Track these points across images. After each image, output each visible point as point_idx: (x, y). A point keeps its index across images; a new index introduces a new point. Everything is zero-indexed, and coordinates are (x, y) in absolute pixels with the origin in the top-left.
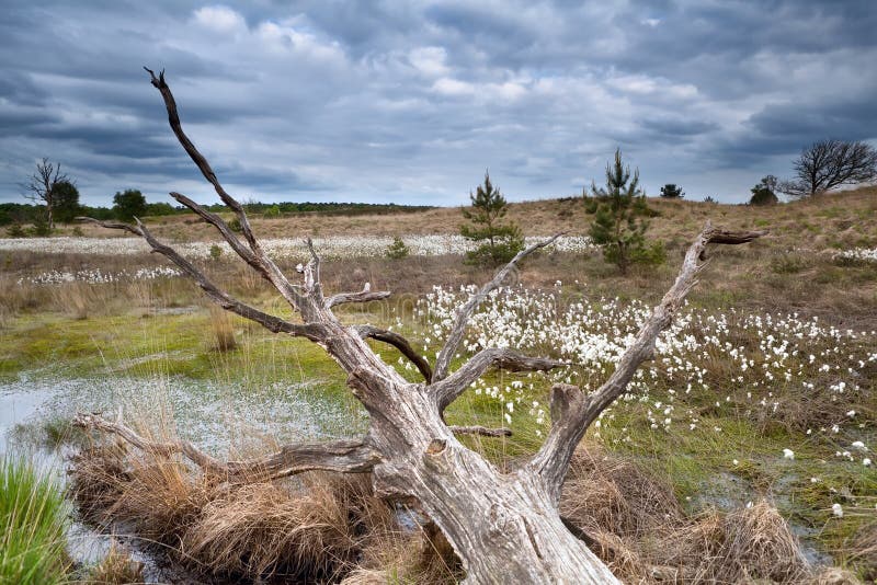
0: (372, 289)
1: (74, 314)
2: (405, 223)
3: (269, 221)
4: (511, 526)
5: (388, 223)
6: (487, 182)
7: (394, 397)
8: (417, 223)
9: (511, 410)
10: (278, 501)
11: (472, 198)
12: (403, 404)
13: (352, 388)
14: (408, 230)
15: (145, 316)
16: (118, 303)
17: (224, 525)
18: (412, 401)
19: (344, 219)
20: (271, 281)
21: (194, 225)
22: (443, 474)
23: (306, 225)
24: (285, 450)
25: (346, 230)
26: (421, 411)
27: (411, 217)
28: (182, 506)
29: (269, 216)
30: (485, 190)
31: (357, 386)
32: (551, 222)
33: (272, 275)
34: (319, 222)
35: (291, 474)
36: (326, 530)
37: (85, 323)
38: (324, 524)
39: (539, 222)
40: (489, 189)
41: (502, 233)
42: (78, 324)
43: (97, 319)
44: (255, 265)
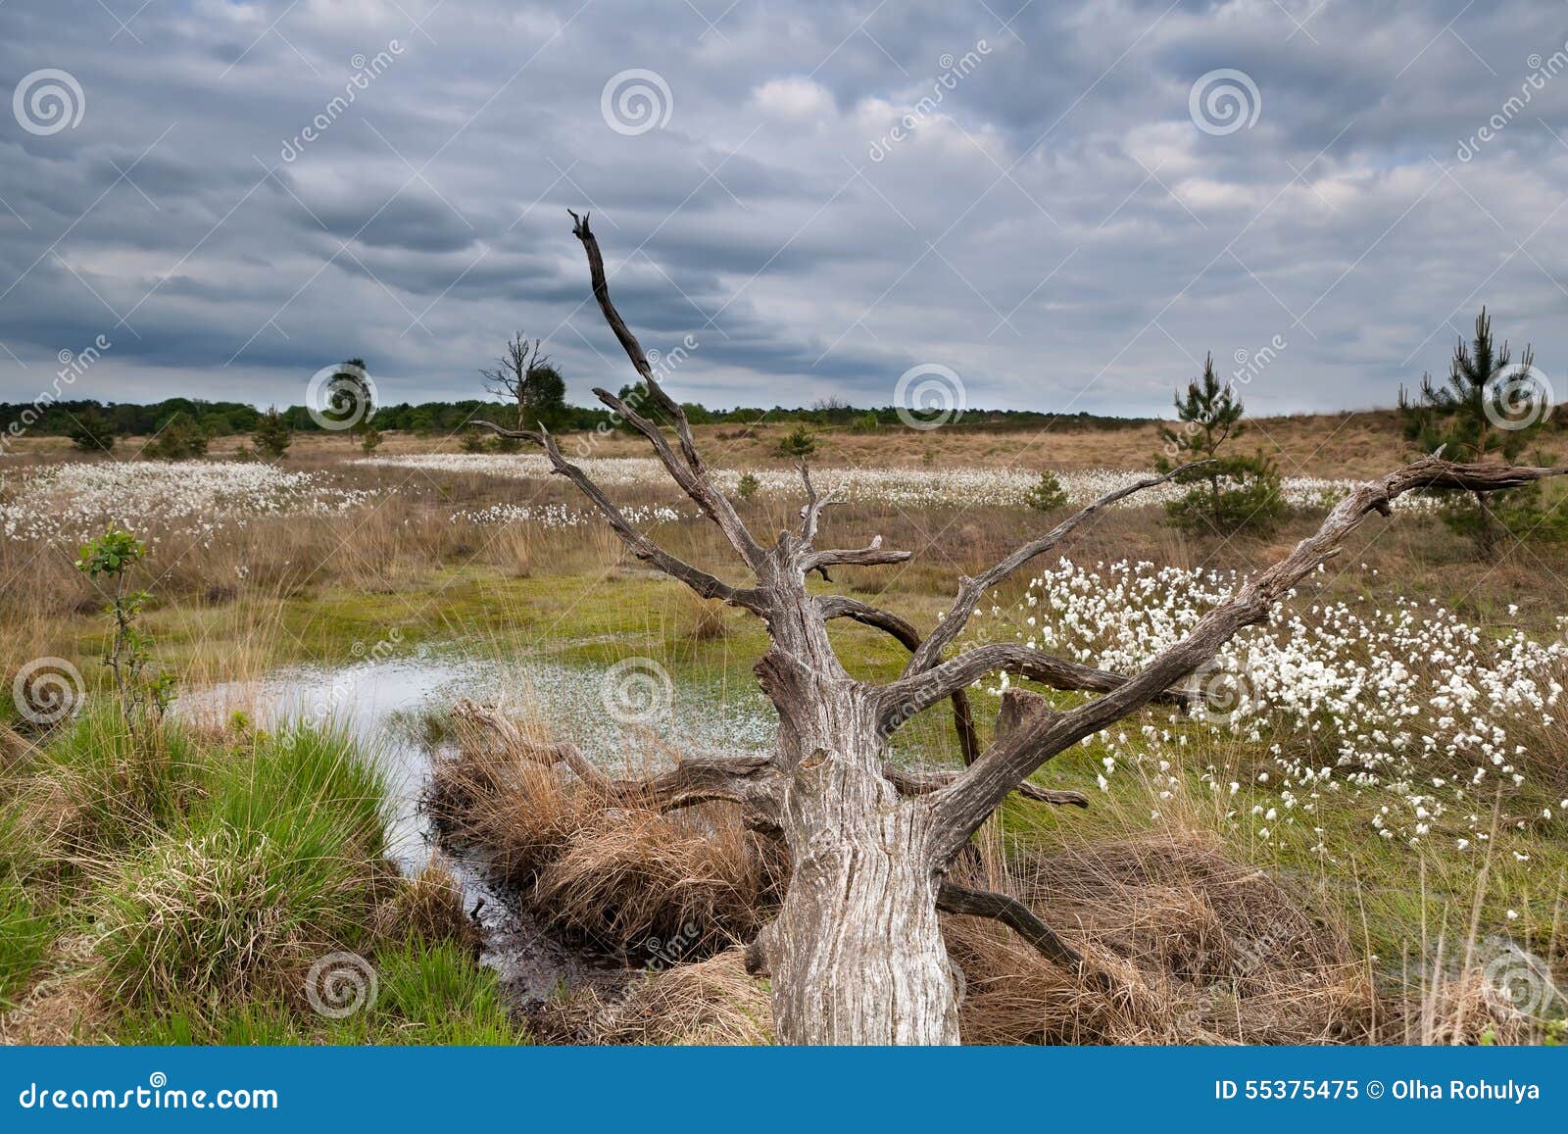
0: (883, 544)
1: (514, 570)
2: (1093, 449)
3: (854, 439)
4: (833, 857)
5: (1059, 448)
6: (1209, 375)
7: (812, 694)
8: (1116, 450)
9: (1111, 769)
10: (664, 840)
11: (1178, 404)
12: (820, 706)
13: (758, 676)
14: (1097, 461)
15: (611, 579)
16: (579, 557)
17: (591, 863)
18: (834, 704)
19: (984, 438)
20: (718, 523)
21: (729, 442)
22: (809, 794)
23: (914, 446)
24: (683, 764)
25: (983, 459)
26: (840, 716)
27: (1110, 438)
28: (546, 831)
29: (858, 431)
30: (1203, 391)
31: (764, 675)
32: (1387, 453)
33: (720, 514)
34: (938, 442)
35: (686, 803)
36: (721, 891)
37: (525, 583)
38: (720, 882)
39: (1362, 452)
40: (1212, 388)
41: (1237, 469)
42: (515, 584)
43: (545, 580)
44: (698, 498)
